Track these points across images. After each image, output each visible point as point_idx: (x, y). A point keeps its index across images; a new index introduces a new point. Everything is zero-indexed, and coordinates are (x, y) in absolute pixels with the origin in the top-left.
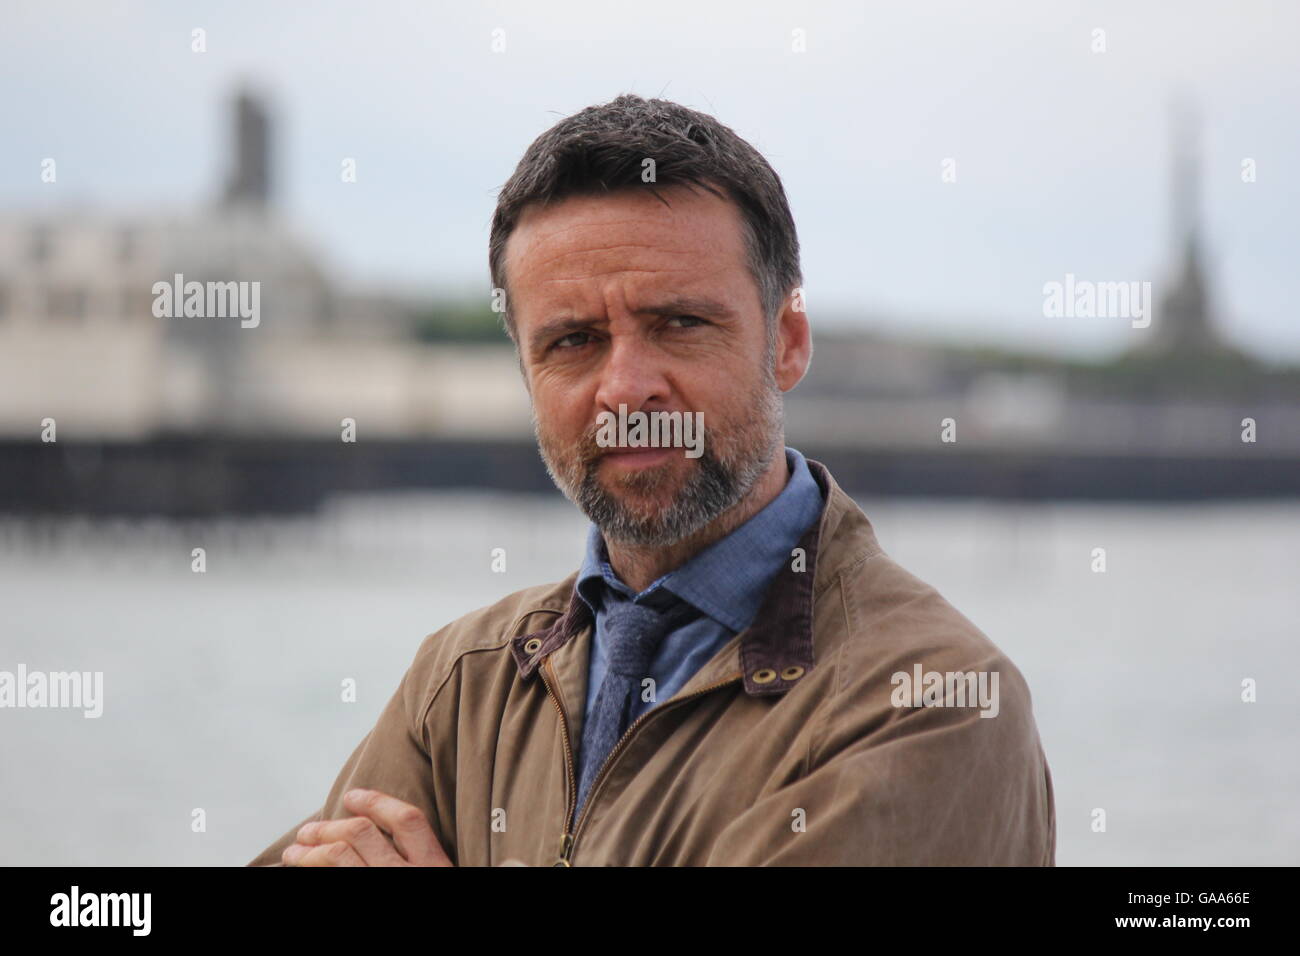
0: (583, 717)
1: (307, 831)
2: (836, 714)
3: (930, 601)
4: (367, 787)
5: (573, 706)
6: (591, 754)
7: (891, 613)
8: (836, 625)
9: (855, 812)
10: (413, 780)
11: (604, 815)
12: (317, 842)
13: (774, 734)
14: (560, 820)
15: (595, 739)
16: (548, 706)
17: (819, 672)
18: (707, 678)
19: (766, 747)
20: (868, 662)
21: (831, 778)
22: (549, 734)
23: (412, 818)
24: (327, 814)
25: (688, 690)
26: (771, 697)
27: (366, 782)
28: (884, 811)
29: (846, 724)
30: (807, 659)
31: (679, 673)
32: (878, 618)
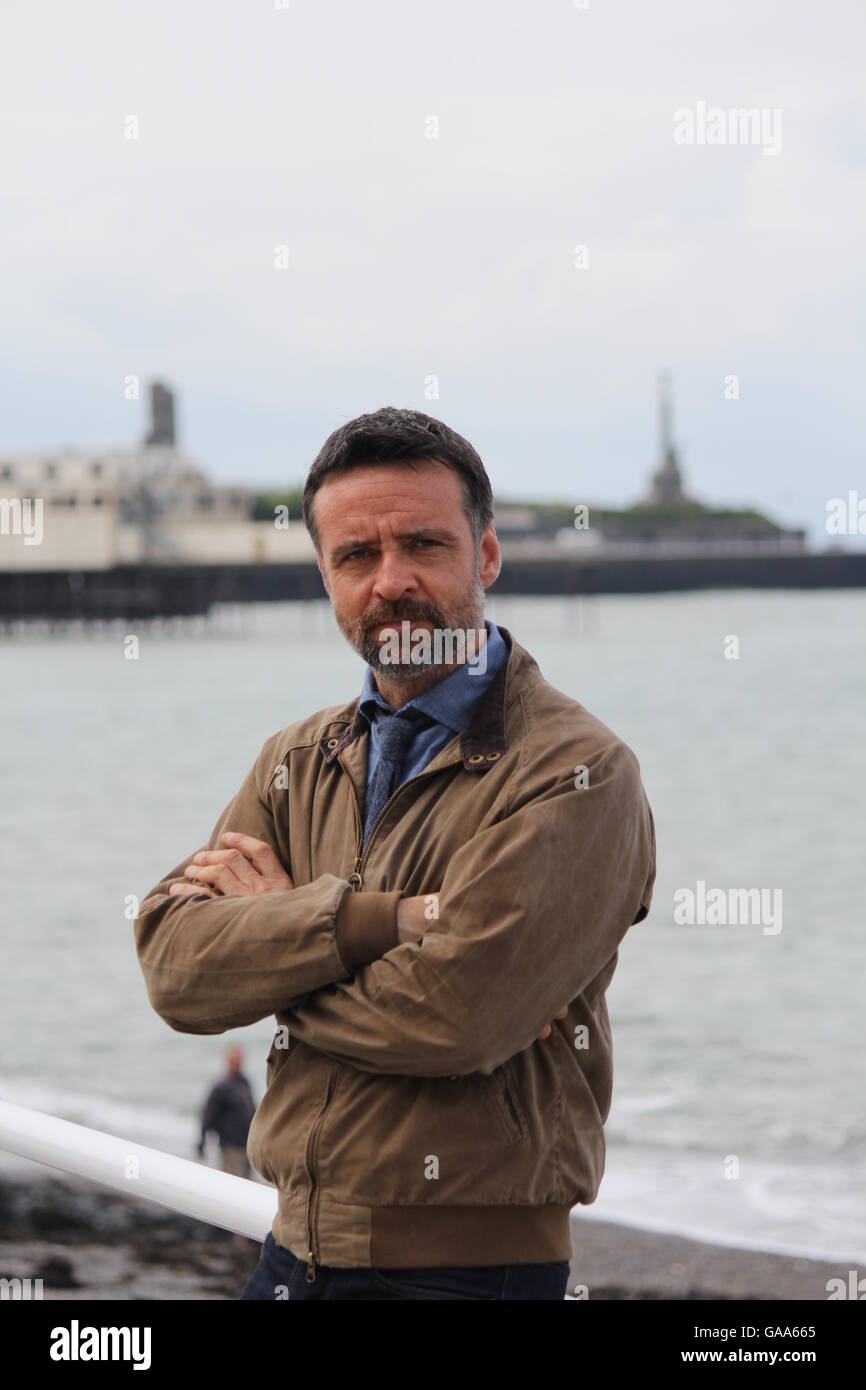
0: (365, 785)
1: (199, 857)
2: (522, 781)
3: (575, 710)
4: (235, 831)
5: (359, 780)
6: (371, 809)
7: (552, 718)
8: (519, 727)
9: (536, 839)
10: (263, 827)
11: (381, 846)
12: (206, 864)
13: (484, 794)
14: (354, 849)
15: (374, 800)
16: (344, 780)
17: (510, 755)
18: (440, 761)
19: (479, 803)
20: (540, 748)
21: (519, 820)
22: (345, 796)
23: (264, 849)
24: (211, 847)
25: (429, 769)
26: (481, 771)
27: (233, 828)
28: (553, 839)
29: (528, 788)
30: (502, 747)
31: (424, 759)
32: (545, 722)
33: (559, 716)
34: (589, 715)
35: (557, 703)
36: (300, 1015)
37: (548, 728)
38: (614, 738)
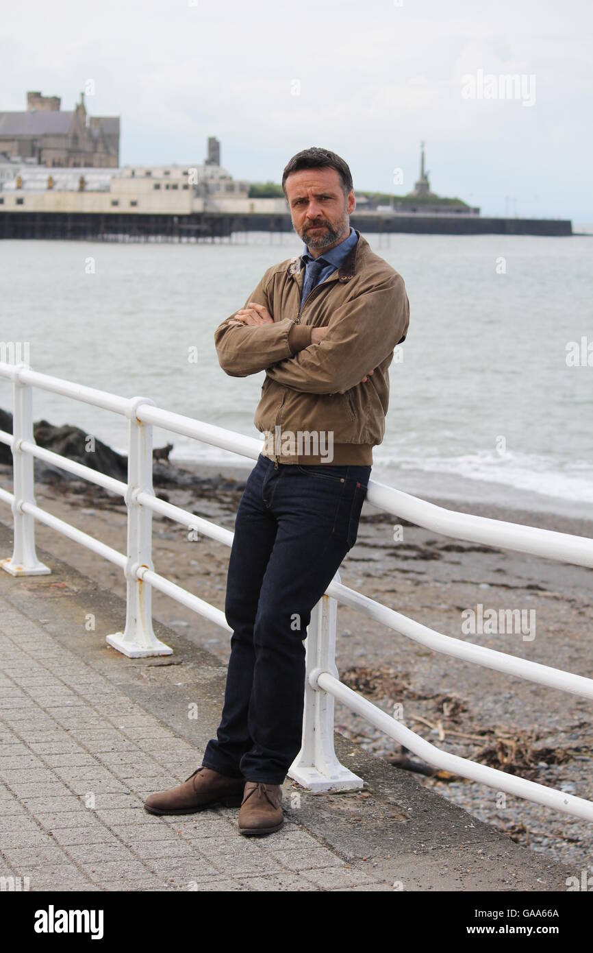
0: (303, 287)
1: (240, 312)
2: (360, 286)
3: (382, 262)
4: (253, 302)
5: (300, 284)
6: (304, 295)
7: (373, 264)
8: (360, 267)
9: (365, 307)
10: (264, 301)
11: (307, 309)
12: (242, 314)
13: (346, 291)
14: (297, 310)
15: (305, 292)
16: (295, 284)
17: (357, 277)
18: (331, 278)
19: (344, 293)
20: (367, 275)
21: (360, 299)
22: (295, 289)
23: (264, 309)
24: (245, 309)
25: (326, 281)
26: (345, 283)
27: (253, 301)
28: (371, 308)
29: (362, 289)
30: (354, 274)
31: (325, 277)
32: (370, 265)
33: (376, 263)
34: (388, 264)
35: (374, 259)
36: (274, 370)
37: (371, 267)
38: (396, 272)
